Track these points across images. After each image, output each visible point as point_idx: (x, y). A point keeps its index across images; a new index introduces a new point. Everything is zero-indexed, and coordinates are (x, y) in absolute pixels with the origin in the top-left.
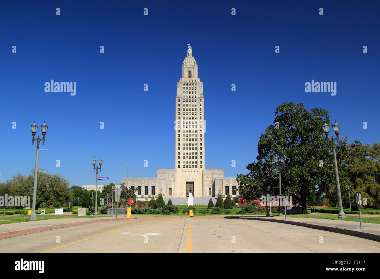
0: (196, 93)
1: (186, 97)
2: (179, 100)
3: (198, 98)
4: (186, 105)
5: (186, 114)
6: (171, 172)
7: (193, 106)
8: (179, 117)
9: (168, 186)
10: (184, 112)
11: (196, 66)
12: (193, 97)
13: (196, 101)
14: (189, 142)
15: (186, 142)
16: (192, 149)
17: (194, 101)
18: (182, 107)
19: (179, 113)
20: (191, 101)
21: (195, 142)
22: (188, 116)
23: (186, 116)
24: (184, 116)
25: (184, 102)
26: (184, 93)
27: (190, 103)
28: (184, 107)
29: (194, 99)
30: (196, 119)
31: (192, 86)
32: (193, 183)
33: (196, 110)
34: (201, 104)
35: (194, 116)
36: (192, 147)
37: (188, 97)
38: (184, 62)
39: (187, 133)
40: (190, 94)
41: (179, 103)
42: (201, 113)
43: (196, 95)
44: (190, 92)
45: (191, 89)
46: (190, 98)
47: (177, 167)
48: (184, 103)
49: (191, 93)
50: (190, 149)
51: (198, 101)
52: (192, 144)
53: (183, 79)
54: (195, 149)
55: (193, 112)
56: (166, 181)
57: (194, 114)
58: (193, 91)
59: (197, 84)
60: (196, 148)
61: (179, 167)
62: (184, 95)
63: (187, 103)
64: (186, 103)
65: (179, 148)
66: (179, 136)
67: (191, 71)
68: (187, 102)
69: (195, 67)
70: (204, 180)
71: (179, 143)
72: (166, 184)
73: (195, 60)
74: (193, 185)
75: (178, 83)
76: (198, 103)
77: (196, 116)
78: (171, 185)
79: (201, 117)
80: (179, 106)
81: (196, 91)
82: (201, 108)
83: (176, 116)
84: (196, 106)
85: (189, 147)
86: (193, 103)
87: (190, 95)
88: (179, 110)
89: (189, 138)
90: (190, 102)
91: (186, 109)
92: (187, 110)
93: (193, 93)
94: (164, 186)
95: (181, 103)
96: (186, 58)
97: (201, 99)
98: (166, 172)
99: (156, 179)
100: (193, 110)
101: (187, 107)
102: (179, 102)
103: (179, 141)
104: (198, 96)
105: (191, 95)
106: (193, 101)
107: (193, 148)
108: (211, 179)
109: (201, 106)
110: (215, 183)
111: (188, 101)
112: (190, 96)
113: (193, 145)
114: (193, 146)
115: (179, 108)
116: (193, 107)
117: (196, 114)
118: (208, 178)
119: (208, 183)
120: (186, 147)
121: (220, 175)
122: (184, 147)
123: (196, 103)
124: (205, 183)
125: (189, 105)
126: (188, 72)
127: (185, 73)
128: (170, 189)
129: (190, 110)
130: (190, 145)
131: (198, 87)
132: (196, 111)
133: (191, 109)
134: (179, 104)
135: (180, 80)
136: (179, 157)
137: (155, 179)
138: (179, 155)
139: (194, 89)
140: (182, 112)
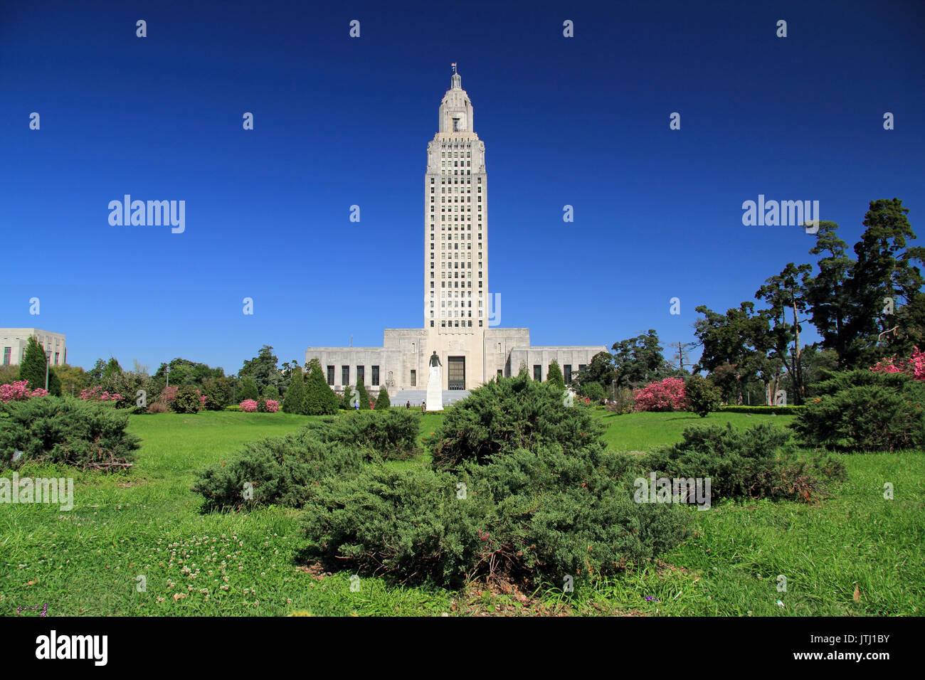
0: (469, 165)
1: (447, 173)
2: (433, 179)
3: (475, 174)
4: (447, 190)
5: (447, 210)
6: (414, 334)
7: (462, 192)
8: (433, 216)
9: (409, 365)
10: (444, 204)
11: (471, 109)
12: (462, 174)
13: (469, 182)
14: (454, 270)
15: (447, 270)
16: (460, 284)
17: (466, 182)
18: (439, 195)
19: (432, 207)
20: (459, 181)
21: (466, 270)
22: (453, 214)
23: (447, 213)
24: (443, 213)
25: (443, 183)
26: (444, 165)
27: (456, 185)
28: (443, 195)
29: (466, 177)
30: (469, 219)
31: (459, 150)
32: (463, 359)
33: (469, 200)
34: (479, 188)
35: (466, 213)
36: (460, 280)
37: (453, 173)
38: (444, 101)
39: (450, 251)
40: (456, 166)
41: (433, 186)
42: (480, 206)
43: (469, 168)
44: (456, 162)
45: (459, 157)
46: (456, 174)
47: (427, 324)
48: (443, 186)
49: (459, 164)
50: (456, 285)
51: (474, 180)
52: (460, 275)
53: (440, 136)
54: (466, 285)
55: (463, 204)
56: (404, 355)
57: (466, 209)
58: (462, 159)
59: (473, 145)
60: (469, 283)
62: (444, 169)
63: (450, 186)
64: (447, 186)
65: (432, 283)
66: (432, 258)
67: (459, 119)
68: (450, 183)
69: (467, 110)
70: (487, 352)
71: (432, 273)
72: (404, 362)
73: (466, 96)
74: (462, 363)
75: (430, 143)
76: (475, 184)
77: (469, 213)
78: (414, 363)
79: (480, 216)
80: (433, 192)
81: (469, 159)
82: (480, 197)
83: (426, 214)
84: (469, 192)
85: (453, 280)
86: (462, 185)
87: (456, 169)
88: (433, 201)
89: (453, 261)
90: (456, 183)
91: (447, 199)
92: (450, 201)
93: (462, 165)
94: (399, 367)
95: (438, 185)
96: (449, 93)
97: (481, 176)
98: (405, 335)
99: (383, 349)
100: (462, 201)
101: (450, 195)
102: (433, 183)
103: (432, 267)
104: (474, 170)
105: (459, 168)
106: (462, 182)
107: (463, 283)
108: (503, 351)
109: (480, 192)
110: (512, 359)
111: (453, 181)
112: (456, 171)
113: (463, 277)
114: (463, 280)
115: (432, 197)
116: (462, 195)
117: (469, 210)
118: (496, 347)
119: (495, 360)
120: (447, 280)
121: (522, 341)
122: (443, 280)
123: (469, 186)
124: (488, 358)
125: (453, 189)
126: (452, 122)
127: (446, 122)
128: (413, 372)
129: (456, 201)
130: (456, 277)
131: (473, 151)
132: (469, 204)
133: (459, 200)
134: (433, 188)
135: (435, 139)
137: (379, 350)
139: (466, 155)
140: (439, 205)
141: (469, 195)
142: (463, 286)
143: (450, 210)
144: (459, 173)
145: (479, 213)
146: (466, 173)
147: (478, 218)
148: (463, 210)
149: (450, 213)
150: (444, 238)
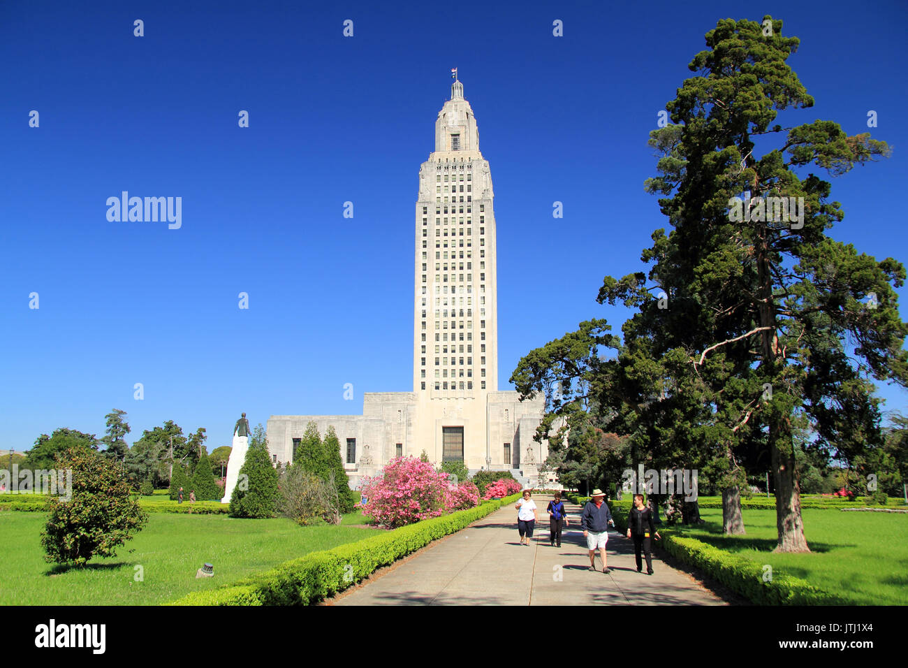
0: (469, 190)
1: (442, 200)
2: (425, 208)
3: (476, 201)
4: (442, 220)
5: (442, 246)
6: (400, 399)
7: (461, 223)
8: (425, 253)
9: (394, 437)
10: (438, 238)
11: (473, 122)
12: (462, 201)
13: (469, 211)
14: (450, 319)
15: (442, 319)
16: (457, 337)
17: (465, 210)
18: (432, 227)
19: (425, 242)
20: (457, 209)
21: (466, 318)
22: (449, 249)
23: (442, 249)
24: (438, 250)
25: (438, 212)
26: (439, 191)
27: (454, 215)
28: (438, 227)
29: (465, 205)
30: (469, 256)
31: (458, 172)
32: (460, 430)
33: (469, 233)
34: (482, 217)
35: (465, 249)
36: (457, 331)
37: (450, 200)
38: (441, 114)
39: (446, 295)
40: (454, 191)
41: (425, 216)
42: (482, 240)
43: (470, 194)
44: (454, 187)
45: (458, 180)
46: (454, 201)
47: (417, 385)
48: (438, 216)
49: (458, 189)
50: (453, 338)
51: (476, 208)
52: (457, 325)
53: (435, 157)
54: (465, 337)
55: (462, 237)
56: (388, 424)
57: (465, 244)
58: (462, 183)
59: (473, 166)
60: (469, 334)
61: (423, 387)
62: (439, 195)
63: (446, 216)
64: (442, 216)
65: (424, 335)
66: (424, 305)
67: (459, 135)
68: (446, 212)
69: (469, 124)
70: (491, 421)
71: (424, 323)
72: (387, 433)
73: (469, 107)
74: (461, 434)
75: (422, 165)
76: (476, 213)
77: (469, 249)
78: (400, 435)
79: (482, 251)
80: (425, 224)
81: (469, 183)
82: (482, 229)
83: (417, 251)
84: (469, 222)
85: (450, 331)
86: (461, 215)
87: (454, 194)
88: (425, 235)
89: (450, 308)
90: (454, 212)
91: (442, 232)
92: (446, 234)
93: (462, 190)
94: (379, 439)
95: (432, 216)
96: (448, 104)
97: (483, 203)
98: (388, 400)
99: (361, 418)
100: (461, 234)
101: (445, 227)
102: (425, 213)
103: (424, 316)
104: (476, 195)
105: (458, 194)
106: (461, 211)
107: (461, 334)
108: (511, 420)
109: (482, 222)
110: (521, 429)
111: (450, 210)
112: (454, 197)
113: (462, 327)
114: (462, 331)
115: (425, 230)
116: (462, 226)
117: (469, 245)
118: (502, 416)
119: (501, 430)
120: (442, 331)
121: (536, 407)
122: (438, 331)
123: (469, 215)
124: (492, 428)
125: (450, 220)
126: (450, 139)
127: (443, 139)
128: (399, 446)
129: (454, 234)
130: (453, 328)
131: (475, 172)
132: (469, 237)
133: (457, 233)
134: (425, 219)
135: (430, 160)
136: (423, 359)
137: (355, 420)
138: (423, 355)
139: (466, 178)
140: (432, 239)
141: (469, 226)
142: (462, 339)
143: (446, 246)
144: (458, 199)
145: (482, 248)
146: (466, 199)
147: (480, 254)
148: (461, 245)
149: (446, 249)
150: (438, 280)
